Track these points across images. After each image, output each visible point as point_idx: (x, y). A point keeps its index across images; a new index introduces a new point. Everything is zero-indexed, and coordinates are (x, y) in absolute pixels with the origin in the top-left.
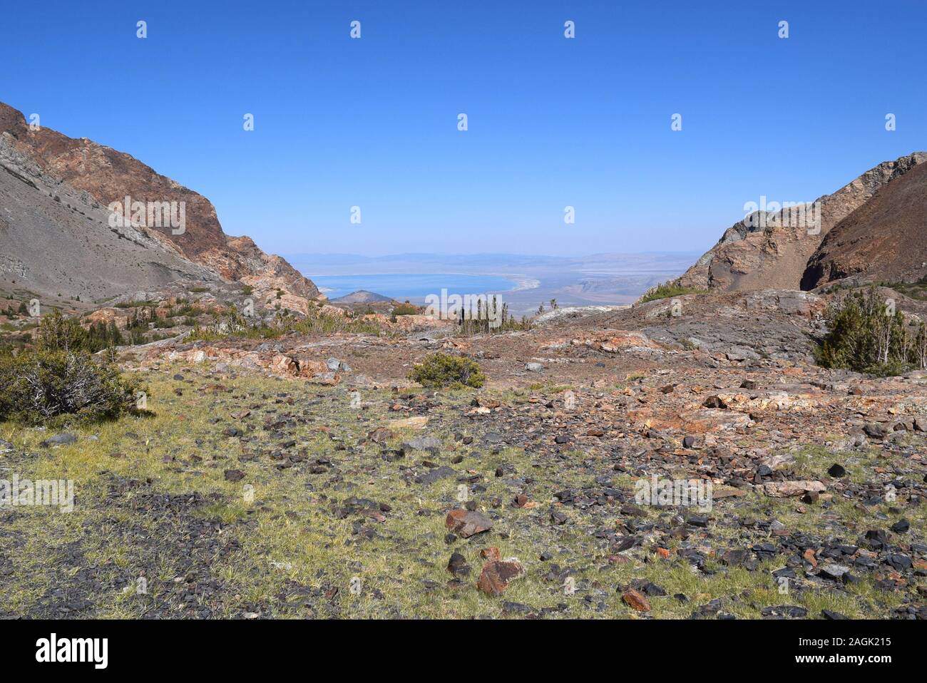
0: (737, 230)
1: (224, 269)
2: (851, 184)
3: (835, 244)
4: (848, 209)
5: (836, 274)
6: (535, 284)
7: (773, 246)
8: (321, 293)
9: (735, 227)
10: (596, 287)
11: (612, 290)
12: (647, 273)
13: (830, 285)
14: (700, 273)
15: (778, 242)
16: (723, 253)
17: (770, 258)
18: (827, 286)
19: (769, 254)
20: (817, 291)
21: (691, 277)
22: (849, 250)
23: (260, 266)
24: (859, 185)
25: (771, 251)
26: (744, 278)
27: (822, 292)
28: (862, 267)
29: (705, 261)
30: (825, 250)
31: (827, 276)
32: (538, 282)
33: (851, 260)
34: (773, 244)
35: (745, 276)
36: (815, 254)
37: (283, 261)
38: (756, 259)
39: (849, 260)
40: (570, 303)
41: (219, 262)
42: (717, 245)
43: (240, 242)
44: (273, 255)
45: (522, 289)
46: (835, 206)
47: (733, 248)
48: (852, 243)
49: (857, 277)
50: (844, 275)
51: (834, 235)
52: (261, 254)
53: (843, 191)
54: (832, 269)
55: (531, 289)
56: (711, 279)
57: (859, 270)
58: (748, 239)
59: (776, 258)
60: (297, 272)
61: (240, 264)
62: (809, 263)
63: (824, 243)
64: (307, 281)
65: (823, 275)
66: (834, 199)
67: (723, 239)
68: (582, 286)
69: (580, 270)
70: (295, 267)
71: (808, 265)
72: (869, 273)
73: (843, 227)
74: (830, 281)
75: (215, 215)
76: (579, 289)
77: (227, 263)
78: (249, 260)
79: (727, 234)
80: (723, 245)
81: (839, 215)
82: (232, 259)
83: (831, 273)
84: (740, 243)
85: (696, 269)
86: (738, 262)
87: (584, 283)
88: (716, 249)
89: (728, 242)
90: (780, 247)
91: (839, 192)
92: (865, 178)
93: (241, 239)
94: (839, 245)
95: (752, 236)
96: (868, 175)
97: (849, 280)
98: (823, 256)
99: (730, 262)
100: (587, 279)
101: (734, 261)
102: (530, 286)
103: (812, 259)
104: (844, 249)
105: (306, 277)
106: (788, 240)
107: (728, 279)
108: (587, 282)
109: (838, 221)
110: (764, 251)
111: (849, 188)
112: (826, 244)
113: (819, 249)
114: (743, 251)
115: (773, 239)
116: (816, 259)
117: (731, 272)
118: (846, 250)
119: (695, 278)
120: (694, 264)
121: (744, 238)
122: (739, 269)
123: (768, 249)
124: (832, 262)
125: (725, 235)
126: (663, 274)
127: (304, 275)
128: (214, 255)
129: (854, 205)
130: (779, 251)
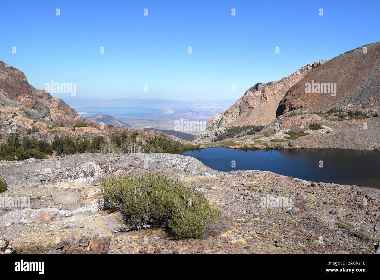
0: (251, 90)
1: (29, 104)
2: (296, 73)
3: (291, 95)
4: (294, 82)
5: (292, 108)
6: (173, 112)
7: (265, 97)
8: (78, 115)
9: (250, 89)
10: (197, 113)
11: (203, 114)
12: (217, 108)
13: (289, 113)
14: (236, 107)
15: (267, 95)
16: (245, 100)
17: (264, 102)
18: (288, 113)
19: (263, 100)
20: (284, 116)
21: (232, 109)
22: (297, 98)
23: (49, 103)
24: (299, 73)
25: (264, 99)
26: (253, 110)
27: (286, 116)
28: (303, 105)
29: (238, 103)
30: (287, 98)
31: (288, 109)
32: (174, 111)
33: (298, 102)
34: (265, 96)
35: (254, 109)
36: (282, 100)
37: (61, 101)
38: (258, 102)
39: (297, 103)
40: (186, 119)
41: (26, 100)
42: (243, 96)
43: (42, 92)
44: (57, 98)
45: (167, 113)
46: (290, 81)
47: (249, 97)
48: (298, 95)
49: (301, 110)
50: (295, 109)
51: (290, 91)
52: (52, 97)
53: (292, 75)
54: (290, 106)
55: (171, 114)
56: (240, 110)
57: (301, 107)
58: (255, 94)
59: (266, 102)
60: (68, 105)
61: (37, 101)
62: (280, 103)
63: (286, 95)
64: (72, 110)
65: (286, 109)
66: (289, 78)
67: (246, 94)
68: (191, 112)
69: (191, 106)
70: (67, 104)
71: (279, 104)
72: (306, 108)
73: (294, 88)
74: (289, 111)
75: (26, 79)
76: (190, 114)
77: (30, 101)
78: (44, 100)
79: (247, 92)
80: (245, 96)
81: (291, 85)
82: (33, 99)
83: (290, 108)
84: (252, 95)
85: (235, 106)
86: (251, 103)
87: (192, 111)
88: (243, 98)
89: (247, 95)
90: (268, 97)
91: (291, 75)
92: (301, 70)
93: (43, 91)
94: (293, 96)
95: (257, 93)
96: (302, 69)
97: (297, 111)
98: (286, 100)
99: (248, 103)
100: (193, 110)
101: (250, 103)
102: (171, 112)
103: (281, 102)
104: (295, 98)
105: (72, 108)
106: (271, 94)
107: (247, 110)
108: (193, 111)
109: (291, 87)
110: (261, 99)
111: (295, 74)
112: (287, 96)
113: (284, 97)
114: (253, 99)
115: (265, 94)
116: (283, 102)
117: (248, 107)
118: (296, 98)
119: (234, 110)
120: (234, 104)
121: (254, 93)
122: (252, 106)
123: (263, 98)
124: (290, 103)
125: (246, 92)
126: (223, 108)
127: (71, 107)
128: (24, 97)
129: (297, 81)
130: (267, 99)
